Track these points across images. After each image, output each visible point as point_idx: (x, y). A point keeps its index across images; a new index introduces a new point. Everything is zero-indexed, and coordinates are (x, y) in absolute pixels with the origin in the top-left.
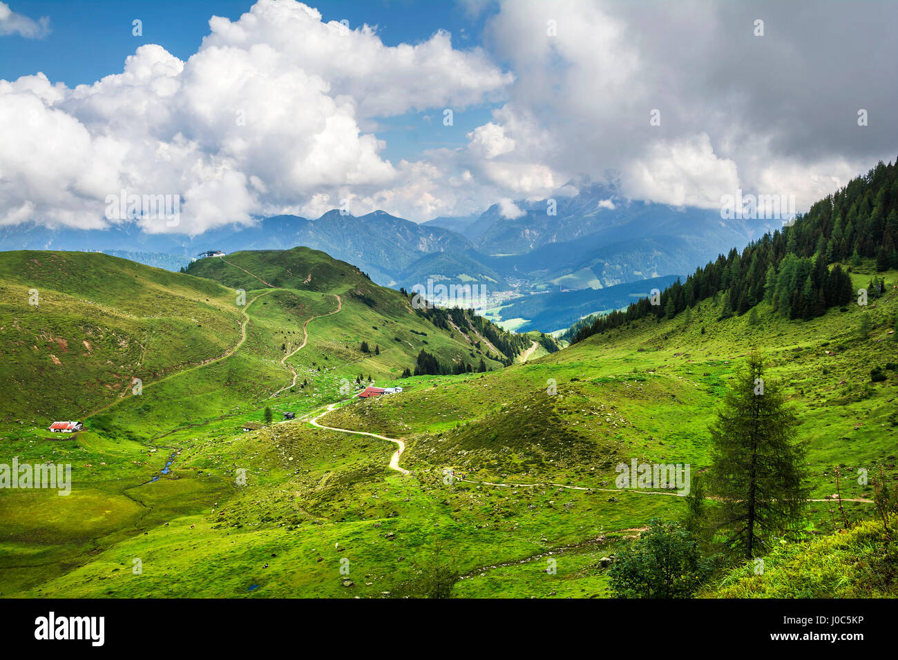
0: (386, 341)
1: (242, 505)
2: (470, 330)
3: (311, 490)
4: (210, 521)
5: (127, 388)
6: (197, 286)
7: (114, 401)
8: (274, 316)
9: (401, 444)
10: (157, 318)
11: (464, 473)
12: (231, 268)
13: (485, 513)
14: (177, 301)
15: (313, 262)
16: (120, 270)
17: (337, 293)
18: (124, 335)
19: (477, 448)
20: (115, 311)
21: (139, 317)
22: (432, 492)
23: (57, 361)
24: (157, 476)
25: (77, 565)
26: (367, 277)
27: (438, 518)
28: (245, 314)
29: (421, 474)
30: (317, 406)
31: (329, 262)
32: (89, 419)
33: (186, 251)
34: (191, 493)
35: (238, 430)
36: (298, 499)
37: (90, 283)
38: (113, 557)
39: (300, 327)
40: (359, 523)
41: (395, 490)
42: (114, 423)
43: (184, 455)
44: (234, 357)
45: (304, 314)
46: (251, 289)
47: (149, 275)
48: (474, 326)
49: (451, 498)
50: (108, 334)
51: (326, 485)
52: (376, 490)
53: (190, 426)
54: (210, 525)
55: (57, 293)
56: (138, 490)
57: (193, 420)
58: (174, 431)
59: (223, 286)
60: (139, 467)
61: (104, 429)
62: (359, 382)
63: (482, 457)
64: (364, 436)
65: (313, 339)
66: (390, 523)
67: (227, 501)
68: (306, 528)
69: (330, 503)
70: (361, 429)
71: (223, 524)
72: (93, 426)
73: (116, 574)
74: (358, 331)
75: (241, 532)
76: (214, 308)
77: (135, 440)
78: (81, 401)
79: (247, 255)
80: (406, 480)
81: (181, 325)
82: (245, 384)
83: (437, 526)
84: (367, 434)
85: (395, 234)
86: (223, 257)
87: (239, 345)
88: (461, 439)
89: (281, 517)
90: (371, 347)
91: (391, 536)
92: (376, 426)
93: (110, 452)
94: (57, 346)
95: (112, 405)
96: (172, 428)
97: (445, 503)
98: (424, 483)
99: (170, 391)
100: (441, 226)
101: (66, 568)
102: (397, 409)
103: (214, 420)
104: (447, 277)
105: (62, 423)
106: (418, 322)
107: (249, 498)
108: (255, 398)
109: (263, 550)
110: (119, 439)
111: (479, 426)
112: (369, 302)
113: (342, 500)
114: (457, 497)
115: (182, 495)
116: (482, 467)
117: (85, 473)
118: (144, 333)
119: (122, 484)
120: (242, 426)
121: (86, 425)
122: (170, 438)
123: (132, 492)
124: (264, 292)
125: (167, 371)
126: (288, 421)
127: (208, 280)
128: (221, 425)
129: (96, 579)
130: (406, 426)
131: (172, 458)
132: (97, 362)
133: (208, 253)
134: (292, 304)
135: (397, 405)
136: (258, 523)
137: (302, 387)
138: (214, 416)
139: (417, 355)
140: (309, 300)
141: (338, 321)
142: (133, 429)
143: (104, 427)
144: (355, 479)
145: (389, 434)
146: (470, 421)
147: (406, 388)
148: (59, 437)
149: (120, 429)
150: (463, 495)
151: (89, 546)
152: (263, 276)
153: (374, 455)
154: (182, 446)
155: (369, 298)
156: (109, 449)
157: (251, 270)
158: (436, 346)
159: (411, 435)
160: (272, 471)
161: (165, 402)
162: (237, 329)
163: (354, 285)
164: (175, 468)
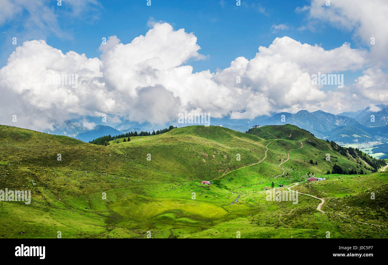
0: (320, 160)
1: (261, 216)
2: (356, 157)
3: (286, 214)
4: (249, 221)
5: (226, 171)
6: (250, 138)
7: (221, 175)
8: (277, 149)
9: (323, 201)
10: (236, 148)
11: (348, 216)
12: (263, 131)
13: (356, 234)
14: (243, 143)
15: (292, 130)
16: (225, 132)
17: (301, 141)
18: (225, 154)
19: (354, 206)
20: (223, 145)
21: (231, 148)
22: (333, 222)
23: (205, 161)
24: (233, 202)
25: (206, 229)
26: (313, 135)
27: (335, 233)
28: (267, 148)
29: (329, 214)
30: (291, 183)
31: (298, 130)
32: (214, 181)
33: (249, 125)
34: (244, 210)
35: (262, 189)
36: (281, 217)
37: (216, 136)
38: (216, 228)
39: (287, 153)
40: (302, 229)
41: (318, 218)
42: (221, 183)
43: (243, 196)
44: (262, 163)
45: (288, 148)
46: (269, 139)
47: (234, 134)
48: (358, 155)
49: (341, 225)
50: (221, 153)
51: (292, 213)
52: (310, 218)
53: (246, 186)
54: (249, 222)
55: (206, 139)
56: (227, 206)
57: (247, 184)
58: (240, 187)
59: (259, 138)
60: (228, 199)
61: (218, 185)
62: (309, 175)
63: (356, 210)
64: (308, 196)
65: (291, 158)
66: (314, 231)
67: (256, 214)
68: (282, 229)
69: (292, 220)
70: (307, 193)
71: (253, 222)
72: (214, 183)
73: (216, 234)
74: (308, 155)
75: (259, 226)
76: (256, 146)
77: (227, 189)
78: (211, 175)
79: (268, 127)
80: (322, 215)
81: (244, 151)
82: (266, 173)
83: (334, 236)
84: (310, 195)
85: (326, 119)
86: (260, 128)
87: (264, 159)
88: (347, 201)
89: (273, 223)
90: (314, 161)
91: (314, 237)
92: (313, 193)
93: (219, 192)
94: (205, 156)
95: (221, 177)
96: (240, 186)
97: (338, 227)
98: (330, 217)
99: (240, 173)
100: (345, 115)
101: (203, 229)
102: (322, 187)
103: (254, 184)
104: (348, 135)
105: (205, 181)
106: (334, 153)
107: (264, 214)
108: (269, 178)
109: (265, 234)
110: (222, 188)
111: (356, 197)
112: (314, 145)
113: (296, 220)
114: (344, 225)
115: (241, 210)
116: (356, 214)
117: (211, 199)
118: (232, 153)
119: (222, 204)
120: (264, 188)
121: (212, 183)
122: (239, 189)
123: (225, 207)
124: (273, 140)
125: (239, 167)
126: (280, 188)
127: (254, 135)
128: (256, 187)
129: (210, 234)
130: (325, 194)
131: (239, 197)
132: (217, 162)
133: (255, 126)
134: (284, 145)
135: (322, 185)
136: (265, 224)
137: (286, 175)
138: (254, 183)
139: (333, 166)
140: (290, 143)
141: (301, 152)
142: (227, 186)
143: (218, 184)
144: (303, 212)
145: (318, 196)
146: (352, 194)
147: (327, 179)
148: (204, 186)
149: (223, 185)
150: (347, 225)
151: (210, 223)
152: (274, 134)
153: (312, 204)
154: (242, 193)
155: (314, 143)
156: (219, 191)
157: (270, 132)
158: (341, 163)
159: (327, 197)
160: (273, 205)
161: (238, 177)
162: (264, 153)
163: (308, 138)
164: (240, 200)
